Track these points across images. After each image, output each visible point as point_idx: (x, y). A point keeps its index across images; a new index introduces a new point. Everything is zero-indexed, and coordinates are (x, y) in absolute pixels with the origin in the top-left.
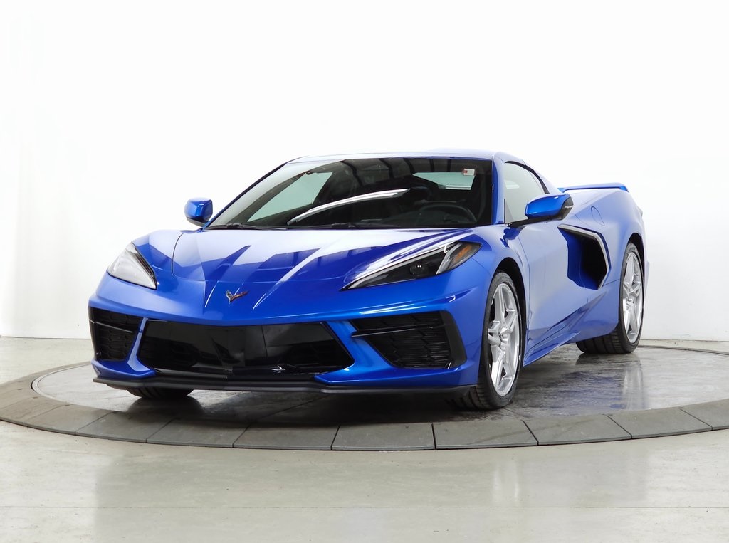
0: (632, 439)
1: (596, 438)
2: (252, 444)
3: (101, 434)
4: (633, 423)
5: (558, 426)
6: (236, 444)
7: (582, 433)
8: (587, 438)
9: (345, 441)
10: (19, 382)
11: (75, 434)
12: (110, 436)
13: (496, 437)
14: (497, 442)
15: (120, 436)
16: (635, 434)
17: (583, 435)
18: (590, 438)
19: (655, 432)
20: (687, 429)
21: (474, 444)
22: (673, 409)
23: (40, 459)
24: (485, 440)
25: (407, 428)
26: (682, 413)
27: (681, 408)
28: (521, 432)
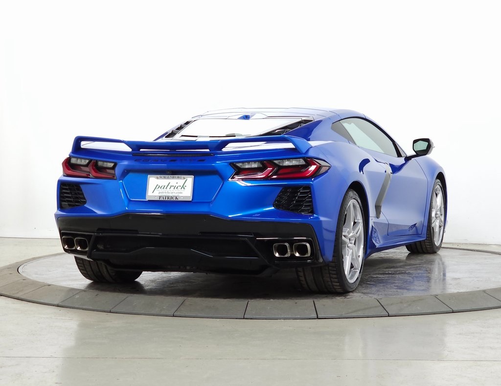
0: (453, 312)
1: (429, 312)
2: (187, 314)
3: (77, 306)
4: (453, 301)
5: (401, 303)
6: (176, 314)
7: (419, 308)
8: (422, 312)
9: (254, 313)
10: (8, 268)
11: (58, 306)
12: (84, 307)
13: (359, 310)
14: (360, 314)
15: (91, 308)
16: (455, 309)
17: (419, 309)
18: (424, 312)
19: (469, 308)
21: (344, 315)
22: (479, 292)
23: (39, 323)
24: (351, 312)
25: (296, 303)
26: (485, 294)
27: (484, 291)
28: (376, 307)
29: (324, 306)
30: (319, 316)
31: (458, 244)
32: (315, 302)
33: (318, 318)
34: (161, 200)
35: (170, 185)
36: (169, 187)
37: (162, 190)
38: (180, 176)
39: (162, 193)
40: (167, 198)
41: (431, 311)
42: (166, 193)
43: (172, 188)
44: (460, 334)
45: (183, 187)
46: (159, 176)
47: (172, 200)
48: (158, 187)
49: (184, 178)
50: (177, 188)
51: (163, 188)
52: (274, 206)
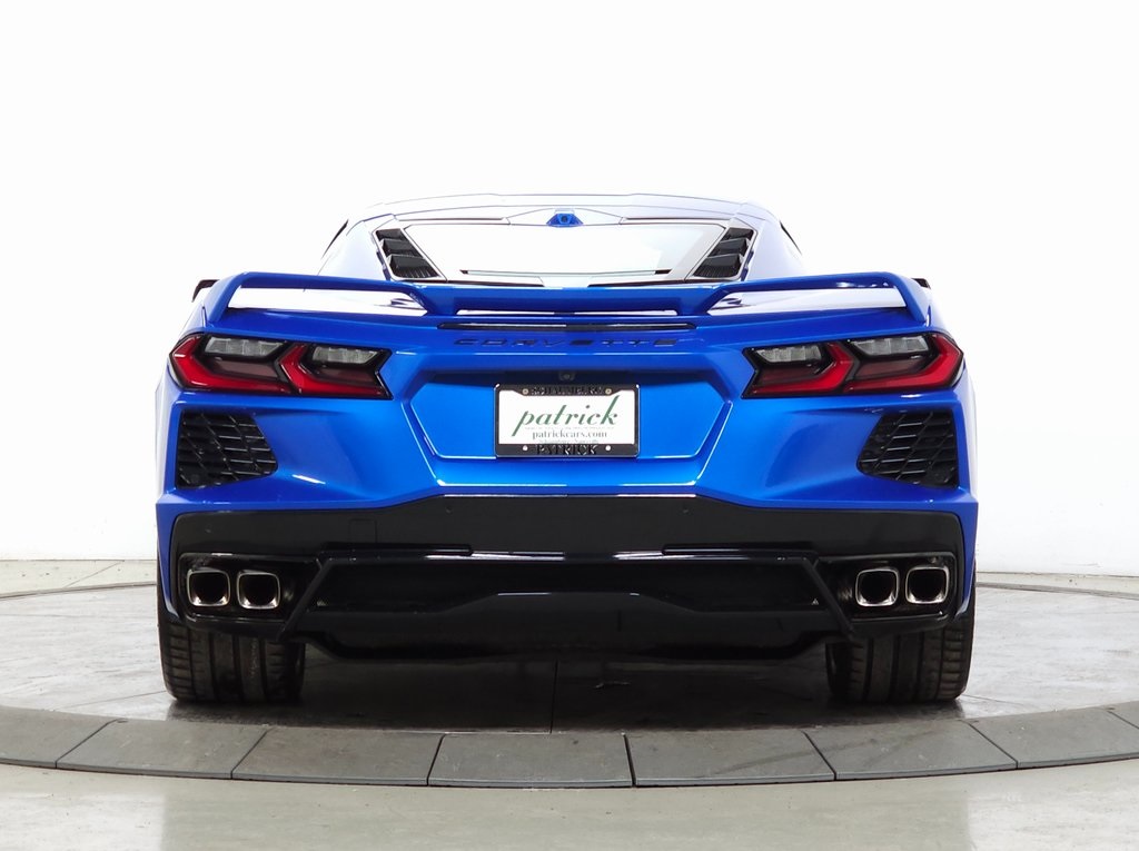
0: (1017, 769)
1: (948, 767)
4: (1020, 738)
5: (873, 742)
7: (921, 757)
8: (929, 767)
9: (456, 767)
13: (754, 764)
16: (1023, 759)
17: (921, 760)
18: (936, 767)
19: (1062, 757)
20: (1123, 750)
21: (709, 778)
22: (1093, 713)
25: (576, 743)
26: (1111, 718)
27: (1110, 710)
28: (800, 754)
29: (655, 749)
30: (640, 780)
31: (1072, 577)
32: (630, 740)
33: (634, 785)
35: (566, 412)
36: (564, 418)
37: (542, 428)
39: (544, 435)
41: (954, 766)
42: (555, 435)
43: (574, 421)
44: (1025, 829)
45: (607, 418)
48: (527, 418)
50: (589, 421)
51: (546, 422)
52: (860, 466)
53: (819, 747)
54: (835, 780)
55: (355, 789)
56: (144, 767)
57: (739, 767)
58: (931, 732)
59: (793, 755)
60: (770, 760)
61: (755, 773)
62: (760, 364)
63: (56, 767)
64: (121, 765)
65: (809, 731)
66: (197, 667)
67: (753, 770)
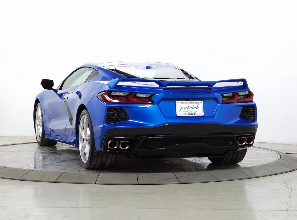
28: (173, 178)
30: (139, 183)
33: (138, 184)
34: (186, 115)
35: (189, 107)
36: (189, 108)
37: (185, 110)
38: (194, 101)
39: (185, 111)
40: (189, 114)
42: (188, 111)
43: (191, 109)
45: (197, 108)
46: (182, 102)
47: (192, 115)
48: (182, 108)
49: (197, 103)
50: (194, 109)
51: (186, 109)
52: (240, 117)
53: (177, 177)
54: (180, 184)
55: (80, 184)
56: (37, 180)
57: (160, 181)
58: (200, 174)
59: (171, 179)
60: (166, 179)
61: (163, 182)
62: (223, 97)
63: (19, 180)
64: (32, 180)
65: (175, 173)
66: (98, 161)
67: (163, 181)
